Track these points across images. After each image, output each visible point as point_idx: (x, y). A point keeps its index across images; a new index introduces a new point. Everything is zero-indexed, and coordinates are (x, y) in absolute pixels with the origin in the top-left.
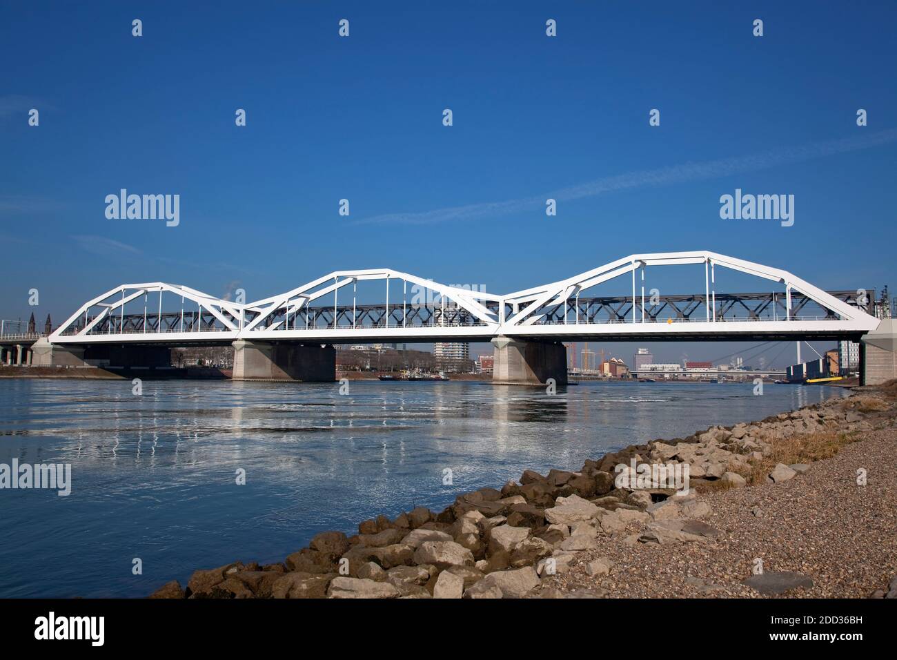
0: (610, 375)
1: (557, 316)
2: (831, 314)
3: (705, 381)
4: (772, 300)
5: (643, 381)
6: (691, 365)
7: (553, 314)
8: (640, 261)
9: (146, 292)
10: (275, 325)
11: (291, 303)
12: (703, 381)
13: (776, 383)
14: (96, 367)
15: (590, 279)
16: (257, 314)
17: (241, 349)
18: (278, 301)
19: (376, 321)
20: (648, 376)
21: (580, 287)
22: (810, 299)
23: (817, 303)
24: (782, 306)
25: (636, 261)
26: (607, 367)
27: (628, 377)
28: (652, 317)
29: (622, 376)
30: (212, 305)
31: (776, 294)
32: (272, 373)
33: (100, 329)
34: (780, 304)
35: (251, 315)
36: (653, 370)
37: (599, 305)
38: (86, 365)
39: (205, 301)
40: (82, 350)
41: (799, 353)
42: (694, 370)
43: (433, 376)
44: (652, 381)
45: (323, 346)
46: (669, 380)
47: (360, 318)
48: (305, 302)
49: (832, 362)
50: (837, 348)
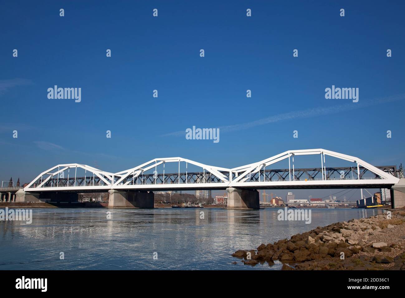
0: (276, 205)
1: (255, 178)
2: (377, 177)
3: (319, 207)
4: (351, 170)
5: (291, 208)
6: (313, 200)
7: (253, 177)
8: (292, 153)
9: (69, 168)
10: (128, 183)
11: (136, 172)
12: (318, 207)
13: (352, 208)
14: (45, 202)
15: (270, 161)
16: (119, 178)
17: (113, 193)
18: (130, 172)
19: (173, 180)
20: (293, 205)
21: (265, 165)
22: (368, 170)
23: (371, 171)
24: (356, 173)
25: (290, 153)
26: (274, 201)
27: (284, 205)
28: (297, 178)
29: (281, 205)
30: (99, 174)
31: (353, 167)
32: (126, 204)
33: (47, 185)
34: (355, 172)
35: (117, 178)
36: (295, 202)
37: (274, 173)
38: (40, 201)
39: (96, 172)
40: (38, 194)
41: (362, 194)
42: (313, 202)
43: (196, 206)
44: (295, 207)
45: (148, 192)
46: (303, 207)
47: (166, 179)
48: (142, 172)
49: (377, 198)
50: (379, 191)
